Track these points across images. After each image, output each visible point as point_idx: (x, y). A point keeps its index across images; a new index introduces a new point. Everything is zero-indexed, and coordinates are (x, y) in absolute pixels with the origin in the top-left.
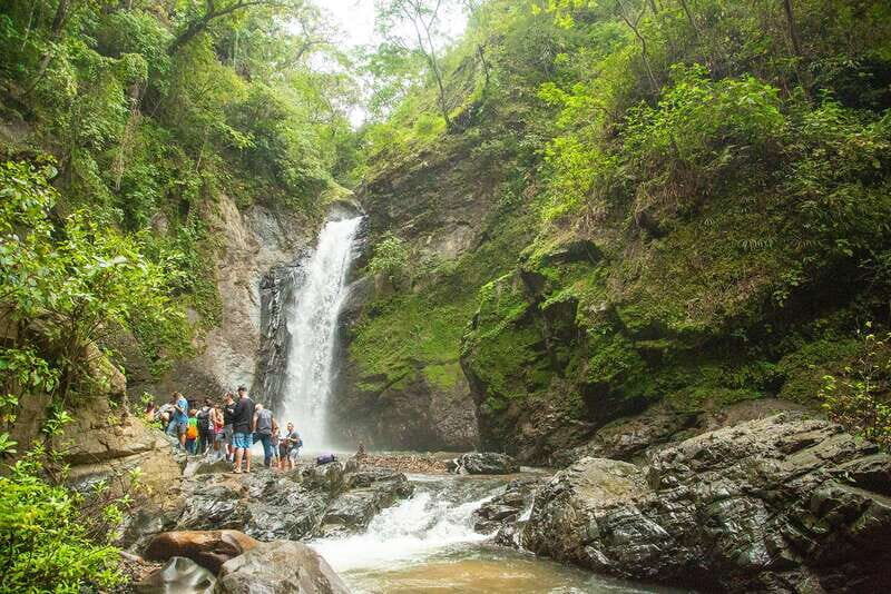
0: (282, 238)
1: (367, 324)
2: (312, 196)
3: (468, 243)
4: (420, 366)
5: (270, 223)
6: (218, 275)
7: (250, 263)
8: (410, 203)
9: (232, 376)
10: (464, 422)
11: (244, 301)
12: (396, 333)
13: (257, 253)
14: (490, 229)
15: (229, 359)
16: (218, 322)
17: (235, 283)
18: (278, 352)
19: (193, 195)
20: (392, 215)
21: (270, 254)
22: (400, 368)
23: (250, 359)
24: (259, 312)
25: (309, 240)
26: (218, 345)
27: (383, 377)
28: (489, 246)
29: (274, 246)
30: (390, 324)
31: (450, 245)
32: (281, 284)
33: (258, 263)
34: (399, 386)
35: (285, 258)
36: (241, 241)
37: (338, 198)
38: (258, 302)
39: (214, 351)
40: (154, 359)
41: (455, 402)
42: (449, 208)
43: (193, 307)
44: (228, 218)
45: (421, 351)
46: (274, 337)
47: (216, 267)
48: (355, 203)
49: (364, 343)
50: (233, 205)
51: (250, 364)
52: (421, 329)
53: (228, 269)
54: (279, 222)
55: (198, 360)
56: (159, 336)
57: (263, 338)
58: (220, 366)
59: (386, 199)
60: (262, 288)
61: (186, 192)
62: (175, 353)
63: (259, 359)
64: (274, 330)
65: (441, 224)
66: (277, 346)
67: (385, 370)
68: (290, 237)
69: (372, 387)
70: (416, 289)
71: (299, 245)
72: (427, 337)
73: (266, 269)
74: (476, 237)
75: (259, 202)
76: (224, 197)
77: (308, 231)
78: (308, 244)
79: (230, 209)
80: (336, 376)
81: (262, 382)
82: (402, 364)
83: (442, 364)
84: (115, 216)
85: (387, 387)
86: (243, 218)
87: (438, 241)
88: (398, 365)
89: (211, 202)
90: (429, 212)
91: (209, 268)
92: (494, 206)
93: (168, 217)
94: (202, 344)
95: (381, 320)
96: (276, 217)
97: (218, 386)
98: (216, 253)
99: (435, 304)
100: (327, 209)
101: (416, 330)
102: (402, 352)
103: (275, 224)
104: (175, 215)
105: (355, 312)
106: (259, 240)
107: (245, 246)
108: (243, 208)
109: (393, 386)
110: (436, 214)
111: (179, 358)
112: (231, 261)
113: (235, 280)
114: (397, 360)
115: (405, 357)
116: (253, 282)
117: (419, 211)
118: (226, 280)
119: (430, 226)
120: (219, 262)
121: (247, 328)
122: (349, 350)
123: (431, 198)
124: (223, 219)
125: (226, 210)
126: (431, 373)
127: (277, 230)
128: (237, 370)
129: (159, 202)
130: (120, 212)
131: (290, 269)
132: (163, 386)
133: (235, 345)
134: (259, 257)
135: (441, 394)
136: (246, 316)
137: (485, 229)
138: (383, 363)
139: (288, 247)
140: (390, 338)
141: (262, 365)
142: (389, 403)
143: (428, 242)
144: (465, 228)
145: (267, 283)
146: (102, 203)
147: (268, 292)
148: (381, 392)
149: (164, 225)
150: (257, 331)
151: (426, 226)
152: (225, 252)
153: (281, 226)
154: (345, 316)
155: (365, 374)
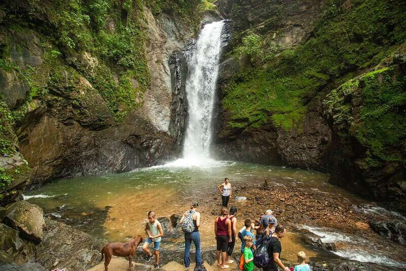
0: (177, 33)
1: (234, 87)
2: (192, 7)
3: (300, 38)
4: (269, 114)
5: (170, 24)
6: (147, 57)
7: (163, 49)
8: (262, 11)
9: (159, 118)
10: (300, 150)
11: (161, 73)
12: (253, 93)
13: (165, 43)
14: (316, 30)
15: (156, 108)
16: (149, 85)
17: (156, 62)
18: (182, 103)
19: (129, 6)
20: (250, 19)
21: (172, 43)
22: (257, 115)
23: (167, 108)
24: (170, 79)
25: (192, 34)
26: (150, 101)
27: (246, 120)
28: (314, 41)
29: (173, 38)
30: (249, 88)
31: (288, 39)
32: (180, 61)
33: (167, 49)
34: (256, 125)
35: (180, 45)
36: (157, 35)
37: (207, 8)
38: (169, 72)
39: (148, 104)
40: (116, 111)
41: (293, 138)
42: (289, 15)
43: (135, 78)
44: (149, 21)
45: (270, 105)
46: (179, 94)
47: (145, 52)
48: (217, 12)
49: (232, 99)
50: (150, 13)
51: (167, 110)
52: (269, 91)
53: (152, 53)
54: (175, 24)
55: (140, 110)
56: (117, 97)
57: (173, 94)
58: (152, 113)
59: (246, 9)
60: (170, 64)
61: (125, 4)
62: (126, 107)
63: (172, 107)
64: (179, 89)
65: (282, 26)
66: (180, 99)
67: (247, 115)
68: (182, 32)
69: (239, 125)
70: (265, 66)
71: (187, 37)
72: (273, 97)
73: (171, 52)
74: (306, 35)
75: (164, 11)
76: (145, 8)
77: (191, 29)
78: (192, 37)
79: (149, 15)
80: (215, 117)
81: (174, 121)
82: (258, 112)
83: (283, 113)
84: (84, 20)
85: (249, 125)
86: (156, 22)
87: (280, 37)
88: (255, 113)
89: (140, 11)
90: (275, 17)
91: (141, 53)
92: (321, 14)
93: (115, 20)
94: (141, 101)
95: (243, 85)
96: (173, 20)
97: (152, 125)
98: (145, 44)
99: (277, 76)
100: (202, 16)
101: (266, 92)
102: (258, 105)
103: (173, 25)
104: (119, 19)
105: (226, 80)
106: (166, 34)
107: (159, 38)
108: (156, 15)
109: (252, 125)
110: (280, 19)
111: (130, 110)
112: (153, 48)
113: (156, 60)
114: (255, 109)
115: (261, 108)
116: (165, 60)
117: (267, 17)
118: (151, 60)
119: (274, 27)
120: (147, 49)
121: (165, 89)
122: (223, 102)
123: (277, 8)
124: (146, 22)
125: (147, 16)
126: (277, 119)
127: (174, 29)
128: (161, 115)
129: (109, 11)
130: (87, 17)
131: (183, 52)
132: (122, 128)
133: (159, 99)
134: (167, 45)
135: (284, 132)
136: (163, 82)
137: (312, 30)
138: (246, 111)
139: (181, 39)
140: (249, 96)
141: (173, 111)
142: (250, 135)
143: (274, 37)
144: (298, 29)
145: (172, 61)
146: (75, 11)
147: (173, 66)
148: (244, 129)
149: (113, 26)
150: (170, 91)
151: (272, 27)
152: (149, 42)
153: (176, 26)
154: (220, 82)
155: (234, 117)
